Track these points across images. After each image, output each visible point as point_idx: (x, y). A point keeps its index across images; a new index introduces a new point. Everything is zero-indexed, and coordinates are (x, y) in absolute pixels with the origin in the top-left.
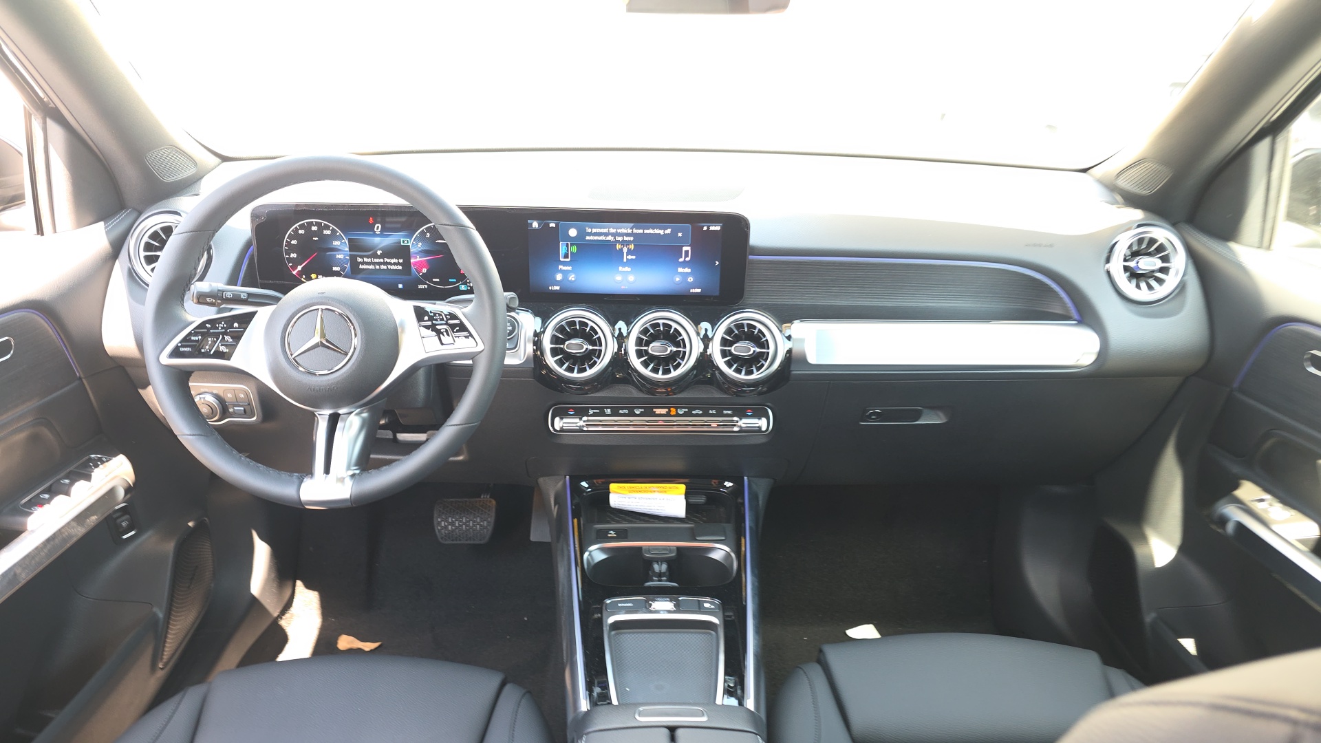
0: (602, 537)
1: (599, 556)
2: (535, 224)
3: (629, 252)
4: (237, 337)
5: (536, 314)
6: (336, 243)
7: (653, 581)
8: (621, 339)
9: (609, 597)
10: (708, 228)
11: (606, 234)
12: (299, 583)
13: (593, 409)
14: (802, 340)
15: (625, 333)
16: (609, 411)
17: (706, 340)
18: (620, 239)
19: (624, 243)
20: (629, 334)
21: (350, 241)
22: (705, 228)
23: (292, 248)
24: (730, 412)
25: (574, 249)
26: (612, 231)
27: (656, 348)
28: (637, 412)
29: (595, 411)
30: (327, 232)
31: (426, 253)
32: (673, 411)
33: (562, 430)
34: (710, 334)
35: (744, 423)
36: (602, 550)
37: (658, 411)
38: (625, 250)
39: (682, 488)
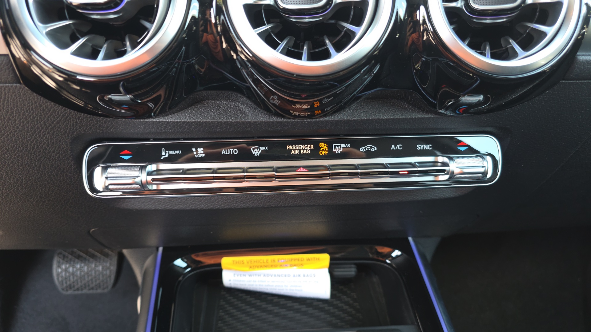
13: (169, 147)
24: (427, 147)
28: (257, 151)
29: (172, 152)
33: (107, 190)
37: (295, 149)
39: (325, 258)
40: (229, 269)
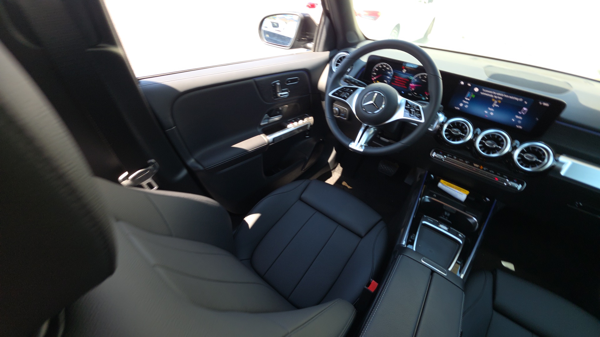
0: (431, 195)
1: (427, 200)
2: (462, 83)
3: (498, 104)
4: (351, 94)
5: (446, 115)
6: (389, 73)
7: (442, 216)
8: (476, 135)
9: (426, 215)
10: (542, 103)
11: (490, 94)
12: (339, 164)
13: (450, 154)
14: (563, 163)
15: (478, 133)
16: (455, 157)
17: (514, 148)
18: (496, 97)
19: (497, 99)
20: (480, 134)
21: (394, 73)
22: (540, 103)
23: (376, 71)
24: (506, 177)
25: (474, 96)
26: (494, 93)
27: (488, 143)
28: (466, 162)
29: (450, 156)
30: (388, 68)
31: (415, 83)
32: (482, 167)
33: (435, 157)
34: (517, 146)
35: (511, 183)
36: (429, 199)
37: (475, 165)
39: (468, 192)
40: (442, 183)
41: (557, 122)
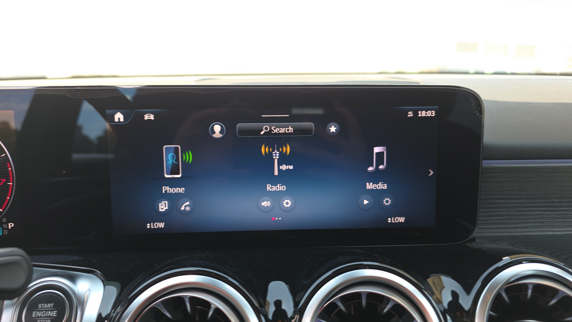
2: (121, 117)
5: (107, 280)
10: (416, 113)
15: (288, 307)
20: (300, 312)
22: (410, 114)
25: (189, 157)
34: (466, 302)
38: (276, 155)
41: (486, 164)
